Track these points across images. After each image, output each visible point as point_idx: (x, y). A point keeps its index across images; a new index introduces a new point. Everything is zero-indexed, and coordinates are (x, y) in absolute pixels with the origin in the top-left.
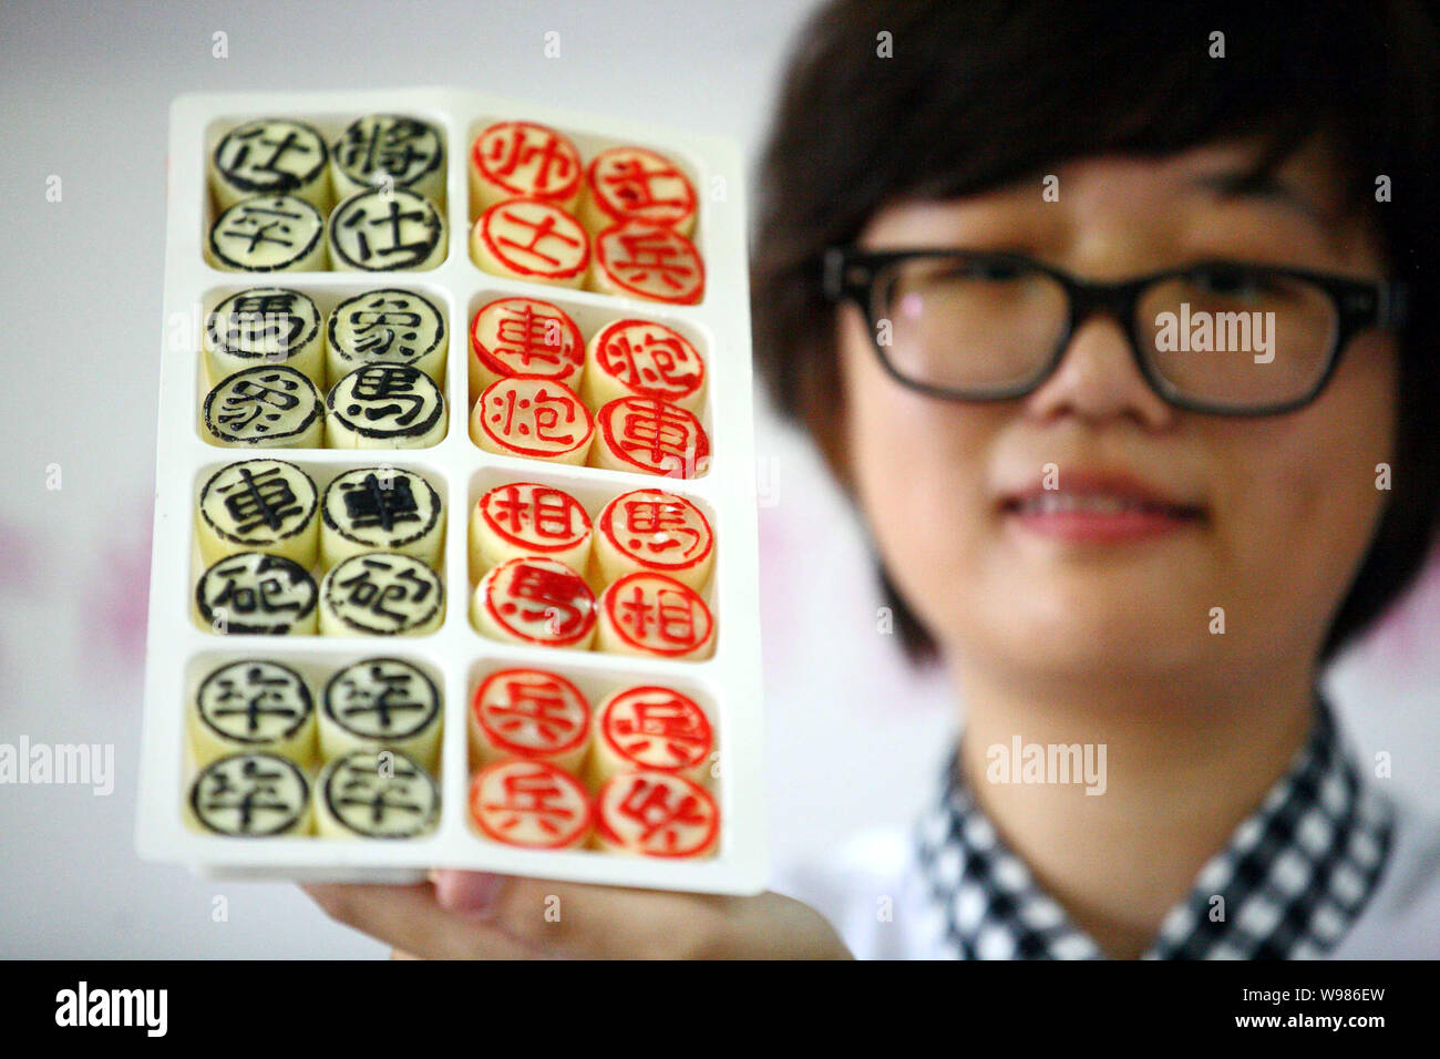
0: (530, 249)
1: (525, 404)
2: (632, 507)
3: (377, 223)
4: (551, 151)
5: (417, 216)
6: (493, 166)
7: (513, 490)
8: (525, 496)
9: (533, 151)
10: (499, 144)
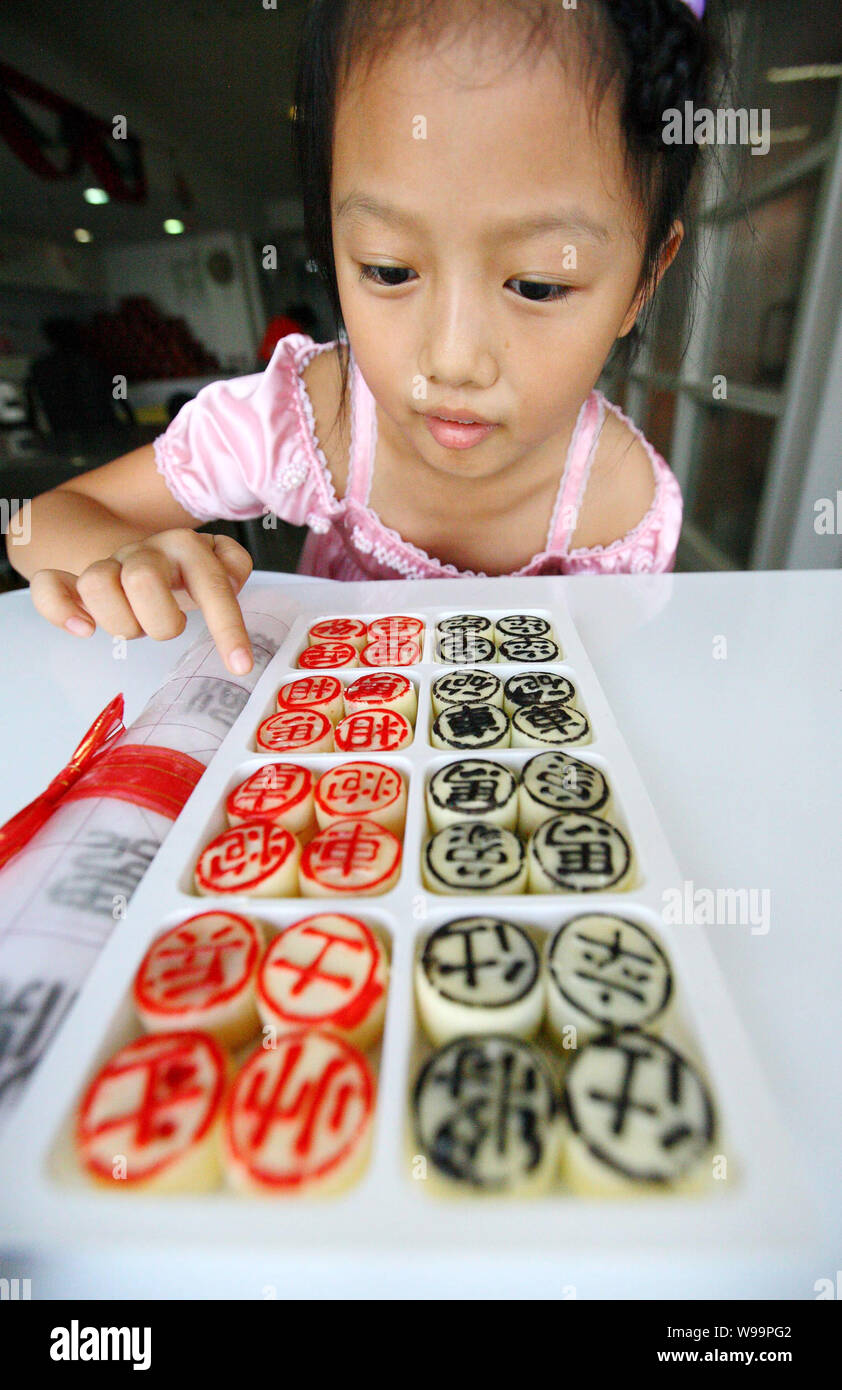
0: (332, 939)
1: (366, 792)
2: (308, 736)
3: (491, 963)
4: (268, 1115)
5: (447, 970)
6: (351, 1075)
7: (384, 741)
8: (377, 739)
9: (292, 1113)
10: (337, 1120)
